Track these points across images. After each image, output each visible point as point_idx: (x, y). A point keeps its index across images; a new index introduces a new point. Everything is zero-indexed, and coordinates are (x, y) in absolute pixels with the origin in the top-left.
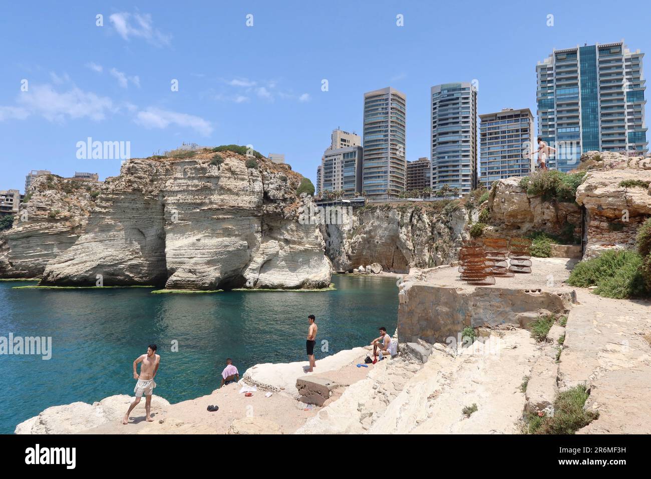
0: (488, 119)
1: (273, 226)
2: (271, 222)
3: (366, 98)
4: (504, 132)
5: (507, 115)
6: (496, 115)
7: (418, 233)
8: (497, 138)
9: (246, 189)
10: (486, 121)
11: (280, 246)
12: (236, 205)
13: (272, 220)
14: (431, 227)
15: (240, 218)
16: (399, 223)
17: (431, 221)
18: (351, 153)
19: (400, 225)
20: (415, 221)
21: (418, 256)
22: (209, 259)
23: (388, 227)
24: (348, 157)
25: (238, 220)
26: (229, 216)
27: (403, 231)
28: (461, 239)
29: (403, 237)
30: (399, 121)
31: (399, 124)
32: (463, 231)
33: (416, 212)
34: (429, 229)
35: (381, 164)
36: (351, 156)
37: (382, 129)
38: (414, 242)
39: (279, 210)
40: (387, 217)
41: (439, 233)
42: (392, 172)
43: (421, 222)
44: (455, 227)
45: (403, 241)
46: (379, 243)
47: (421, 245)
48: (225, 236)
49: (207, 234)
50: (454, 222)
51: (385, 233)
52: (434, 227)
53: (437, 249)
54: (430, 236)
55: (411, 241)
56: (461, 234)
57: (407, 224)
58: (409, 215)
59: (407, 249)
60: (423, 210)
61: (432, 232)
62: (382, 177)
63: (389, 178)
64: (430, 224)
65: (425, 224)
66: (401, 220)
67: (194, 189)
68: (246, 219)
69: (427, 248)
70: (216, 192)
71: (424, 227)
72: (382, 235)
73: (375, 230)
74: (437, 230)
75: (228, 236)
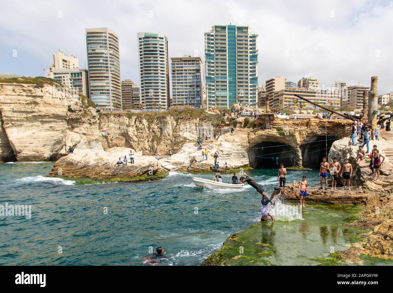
0: (176, 61)
1: (74, 126)
2: (73, 123)
3: (88, 33)
4: (186, 70)
5: (187, 59)
6: (181, 58)
7: (141, 131)
8: (182, 74)
9: (60, 104)
10: (175, 62)
11: (81, 137)
12: (56, 113)
13: (74, 122)
14: (148, 128)
15: (58, 121)
16: (127, 125)
17: (148, 124)
18: (78, 74)
19: (128, 126)
20: (138, 124)
21: (141, 145)
22: (44, 144)
23: (120, 128)
24: (75, 76)
25: (57, 122)
26: (52, 120)
27: (131, 130)
28: (167, 135)
29: (131, 134)
30: (115, 54)
31: (115, 56)
32: (168, 130)
33: (138, 118)
34: (147, 129)
35: (104, 84)
36: (78, 76)
37: (103, 59)
38: (138, 137)
39: (78, 117)
40: (119, 121)
41: (153, 131)
42: (113, 90)
43: (142, 125)
44: (163, 128)
45: (131, 136)
46: (114, 138)
47: (143, 138)
48: (51, 131)
49: (39, 130)
50: (162, 125)
51: (118, 132)
52: (150, 128)
53: (153, 141)
54: (148, 133)
55: (136, 136)
56: (167, 132)
57: (133, 126)
58: (134, 120)
59: (134, 141)
60: (143, 118)
61: (149, 130)
62: (105, 93)
63: (111, 95)
64: (148, 126)
65: (145, 126)
66: (128, 123)
67: (25, 102)
68: (62, 122)
69: (146, 140)
70: (42, 105)
71: (144, 128)
72: (116, 133)
73: (110, 129)
74: (152, 130)
75: (52, 131)
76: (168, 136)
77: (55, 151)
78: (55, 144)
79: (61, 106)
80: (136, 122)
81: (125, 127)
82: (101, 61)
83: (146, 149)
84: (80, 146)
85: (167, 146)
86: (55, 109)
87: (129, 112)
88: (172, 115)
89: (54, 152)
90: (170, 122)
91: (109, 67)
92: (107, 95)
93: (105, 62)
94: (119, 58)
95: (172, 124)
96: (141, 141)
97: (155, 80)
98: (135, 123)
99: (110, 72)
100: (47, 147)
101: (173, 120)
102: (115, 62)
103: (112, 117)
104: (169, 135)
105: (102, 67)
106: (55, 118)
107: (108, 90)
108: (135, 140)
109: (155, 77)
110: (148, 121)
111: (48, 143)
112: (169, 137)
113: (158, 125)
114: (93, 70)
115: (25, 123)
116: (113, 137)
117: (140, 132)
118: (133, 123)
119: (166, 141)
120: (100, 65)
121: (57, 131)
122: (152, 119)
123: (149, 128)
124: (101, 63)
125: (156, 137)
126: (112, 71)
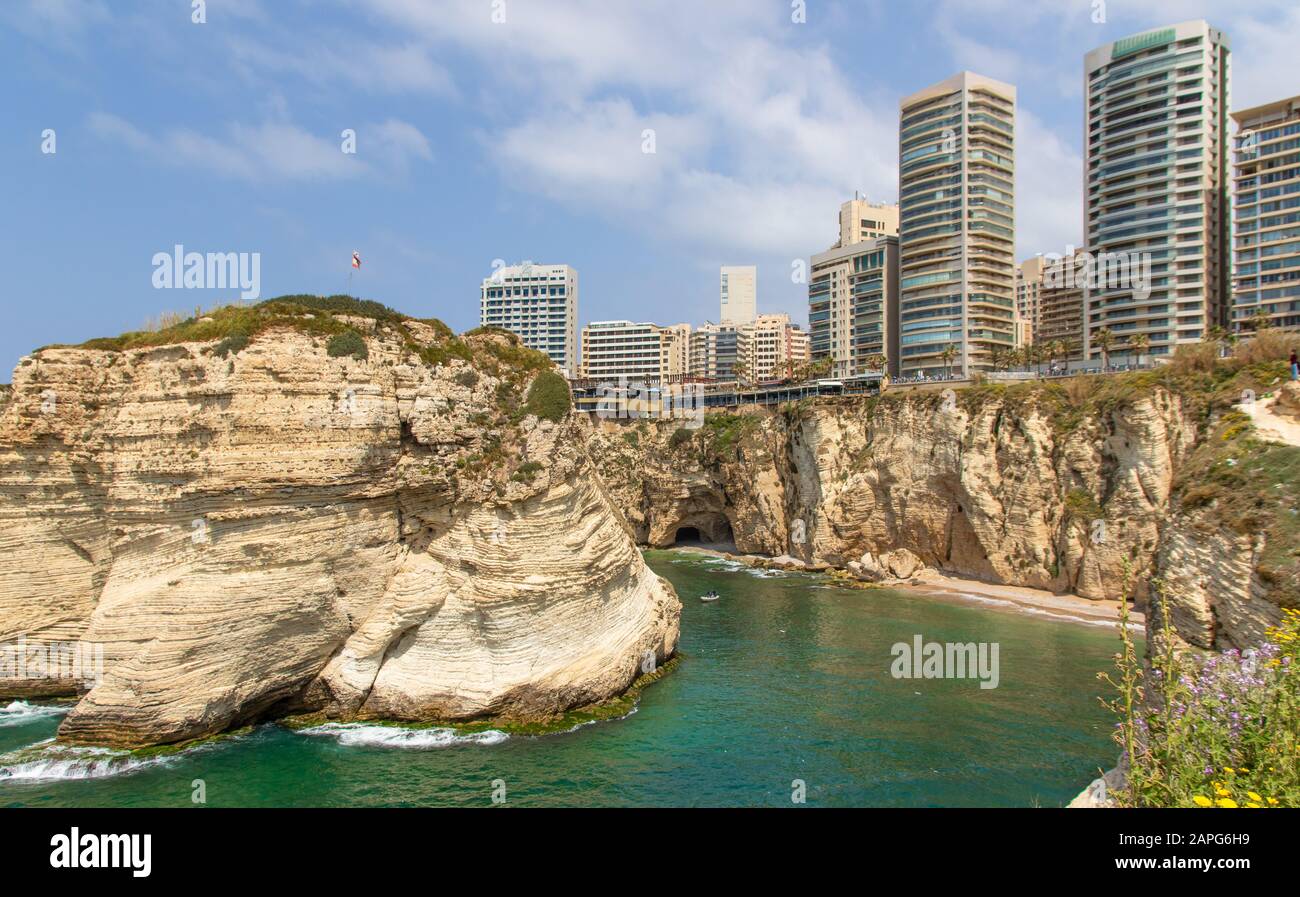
3: (905, 112)
7: (1015, 471)
8: (1291, 173)
9: (321, 424)
10: (1256, 127)
11: (449, 583)
12: (285, 475)
13: (428, 506)
14: (1052, 456)
15: (301, 513)
16: (960, 443)
17: (1053, 438)
18: (873, 255)
19: (964, 447)
20: (1006, 436)
21: (1015, 536)
22: (190, 644)
23: (932, 454)
24: (865, 266)
25: (297, 519)
26: (267, 510)
27: (972, 464)
28: (1140, 493)
29: (970, 481)
30: (994, 162)
31: (993, 168)
32: (1145, 469)
33: (1009, 412)
34: (1047, 461)
35: (945, 279)
36: (873, 264)
37: (946, 187)
38: (1002, 496)
39: (442, 476)
40: (931, 427)
41: (1076, 472)
42: (977, 296)
43: (1020, 439)
44: (1123, 455)
45: (972, 493)
46: (911, 494)
47: (1022, 505)
48: (253, 569)
49: (200, 566)
50: (1118, 440)
51: (926, 469)
52: (1061, 454)
53: (1066, 520)
54: (1048, 480)
55: (994, 492)
56: (1141, 479)
57: (982, 447)
58: (989, 420)
59: (983, 515)
60: (1030, 407)
61: (1055, 467)
62: (948, 311)
63: (966, 314)
64: (1050, 445)
65: (1034, 446)
66: (966, 433)
67: (175, 429)
68: (321, 514)
69: (1039, 514)
70: (224, 439)
71: (1032, 454)
72: (918, 474)
73: (899, 460)
74: (1070, 463)
75: (261, 568)
76: (1144, 503)
77: (281, 670)
78: (272, 637)
79: (325, 435)
80: (1001, 429)
81: (952, 450)
82: (940, 198)
83: (1036, 559)
84: (436, 633)
85: (1134, 553)
86: (286, 451)
87: (979, 386)
88: (1174, 389)
89: (276, 677)
90: (1157, 428)
91: (965, 214)
92: (951, 317)
93: (951, 199)
94: (1010, 174)
95: (1172, 437)
96: (1012, 518)
97: (1151, 227)
98: (995, 431)
99: (966, 231)
100: (210, 658)
101: (1179, 418)
102: (989, 191)
103: (908, 412)
104: (1151, 498)
105: (940, 217)
106: (281, 501)
107: (957, 298)
108: (987, 510)
109: (1151, 215)
110: (1054, 419)
111: (214, 638)
112: (1149, 508)
113: (1099, 443)
114: (915, 234)
115: (165, 530)
116: (907, 493)
117: (1010, 476)
118: (985, 433)
119: (1131, 525)
120: (934, 213)
121: (290, 563)
122: (1074, 410)
123: (1055, 455)
124: (939, 205)
125: (1084, 501)
126: (977, 224)
